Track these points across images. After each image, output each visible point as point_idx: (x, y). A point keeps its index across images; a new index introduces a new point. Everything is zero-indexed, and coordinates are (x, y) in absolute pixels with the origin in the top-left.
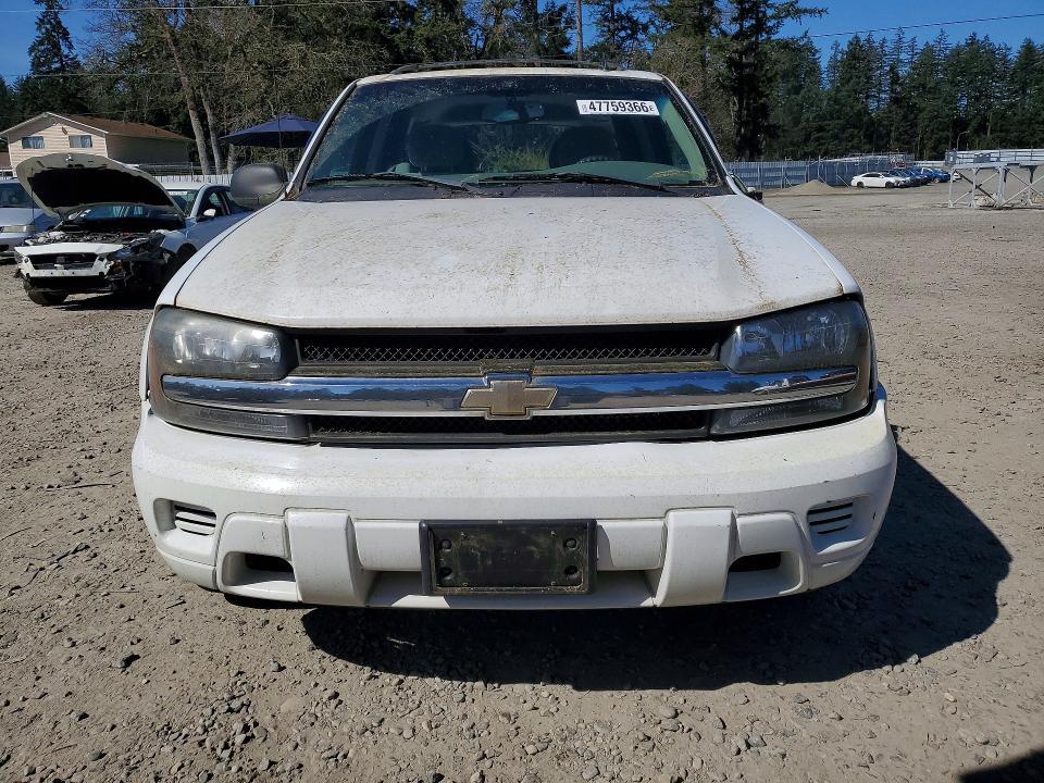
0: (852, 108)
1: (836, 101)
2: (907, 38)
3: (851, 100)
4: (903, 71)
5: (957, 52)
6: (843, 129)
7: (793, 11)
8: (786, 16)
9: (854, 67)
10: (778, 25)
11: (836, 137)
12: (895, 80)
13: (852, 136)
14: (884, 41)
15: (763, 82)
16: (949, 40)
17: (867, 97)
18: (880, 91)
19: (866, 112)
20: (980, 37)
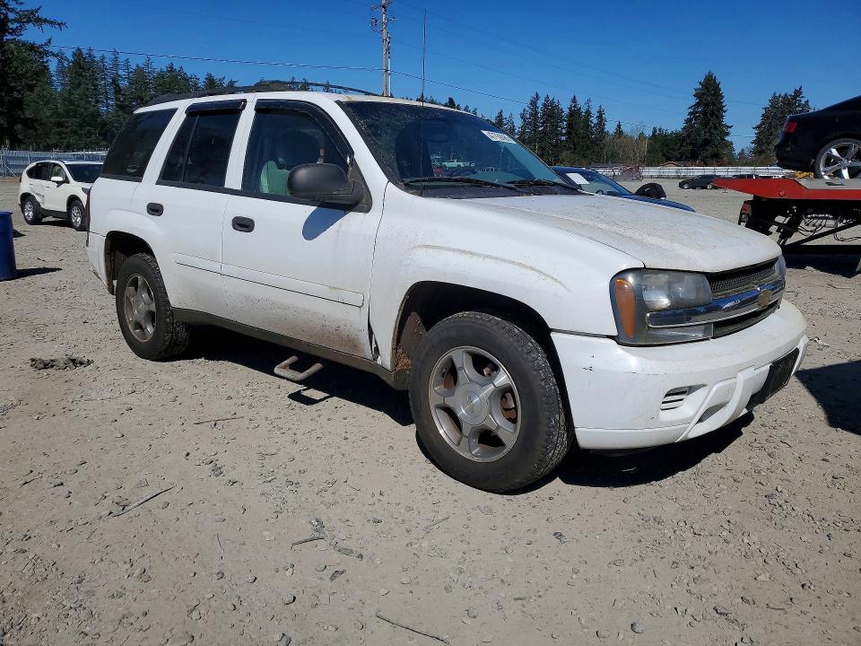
0: (86, 109)
1: (71, 102)
2: (122, 58)
3: (83, 102)
4: (124, 84)
5: (161, 75)
6: (81, 126)
7: (32, 17)
8: (27, 22)
9: (81, 75)
10: (21, 28)
11: (75, 133)
12: (118, 91)
13: (89, 134)
14: (103, 57)
15: (13, 78)
16: (154, 65)
17: (97, 102)
18: (107, 99)
19: (99, 114)
20: (177, 67)
